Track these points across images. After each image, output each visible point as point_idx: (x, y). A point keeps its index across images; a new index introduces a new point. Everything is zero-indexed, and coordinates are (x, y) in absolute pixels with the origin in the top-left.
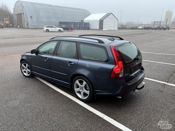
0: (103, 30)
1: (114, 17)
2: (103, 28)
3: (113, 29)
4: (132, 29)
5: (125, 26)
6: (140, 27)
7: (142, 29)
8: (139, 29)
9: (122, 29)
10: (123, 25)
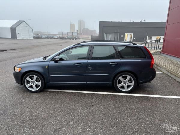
0: (18, 39)
1: (28, 26)
2: (17, 37)
3: (28, 38)
4: (48, 38)
5: (40, 35)
6: (56, 37)
7: (57, 39)
8: (55, 39)
9: (37, 38)
10: (38, 35)
